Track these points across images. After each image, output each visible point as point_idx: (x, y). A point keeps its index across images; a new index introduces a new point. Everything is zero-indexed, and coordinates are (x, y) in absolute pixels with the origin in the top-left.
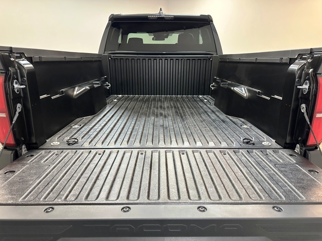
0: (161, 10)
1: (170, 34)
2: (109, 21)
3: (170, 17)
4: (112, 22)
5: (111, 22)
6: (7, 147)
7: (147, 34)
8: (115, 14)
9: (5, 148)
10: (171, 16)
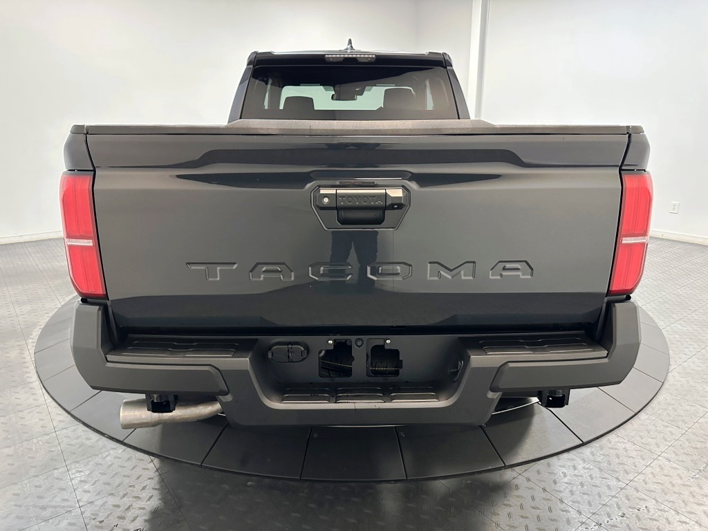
0: (350, 42)
1: (367, 88)
2: (249, 64)
3: (368, 57)
4: (254, 67)
5: (252, 66)
6: (88, 299)
7: (322, 87)
8: (260, 51)
9: (84, 301)
10: (370, 56)
